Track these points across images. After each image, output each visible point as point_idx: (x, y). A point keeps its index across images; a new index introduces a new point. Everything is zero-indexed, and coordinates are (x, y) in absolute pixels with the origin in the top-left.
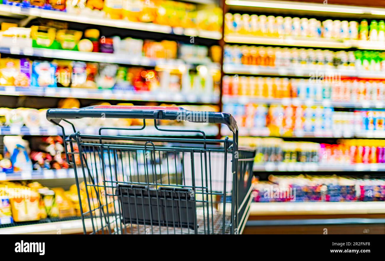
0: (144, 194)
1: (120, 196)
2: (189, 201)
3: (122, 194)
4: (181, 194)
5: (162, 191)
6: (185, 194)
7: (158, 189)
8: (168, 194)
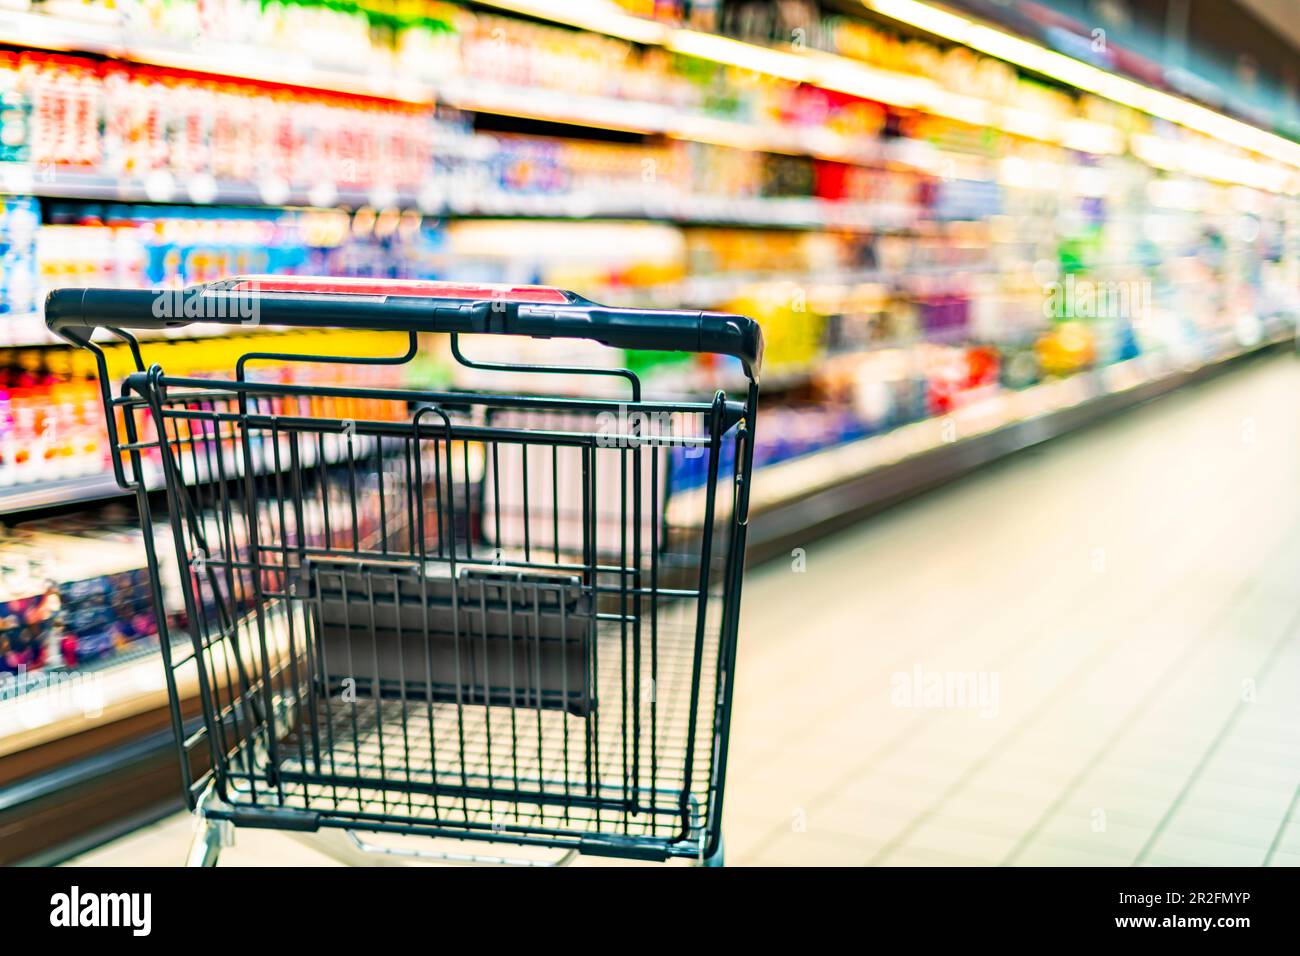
0: (407, 591)
1: (312, 600)
2: (571, 616)
3: (324, 591)
4: (542, 592)
5: (472, 582)
6: (558, 593)
7: (458, 575)
8: (494, 595)
